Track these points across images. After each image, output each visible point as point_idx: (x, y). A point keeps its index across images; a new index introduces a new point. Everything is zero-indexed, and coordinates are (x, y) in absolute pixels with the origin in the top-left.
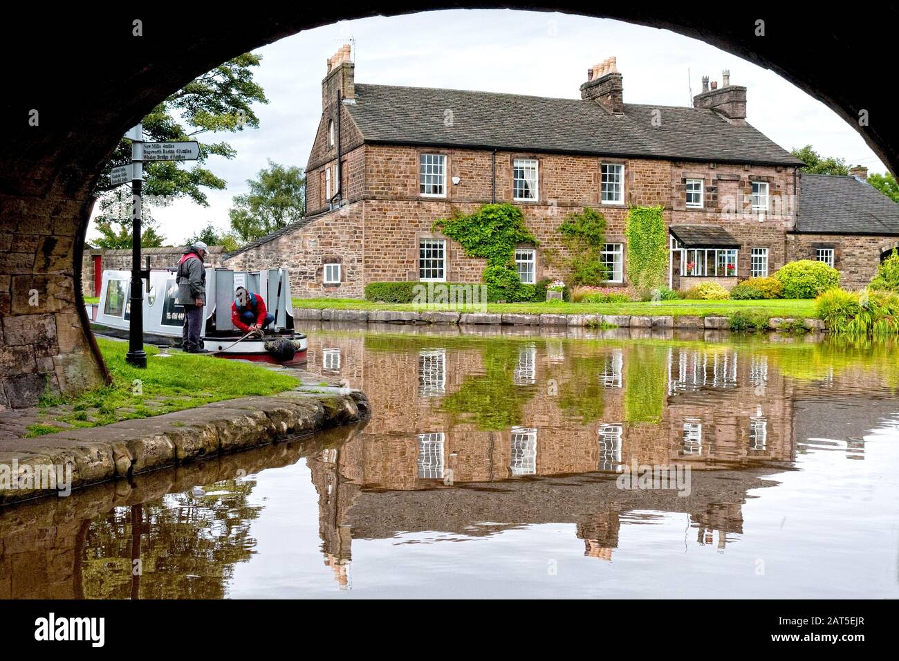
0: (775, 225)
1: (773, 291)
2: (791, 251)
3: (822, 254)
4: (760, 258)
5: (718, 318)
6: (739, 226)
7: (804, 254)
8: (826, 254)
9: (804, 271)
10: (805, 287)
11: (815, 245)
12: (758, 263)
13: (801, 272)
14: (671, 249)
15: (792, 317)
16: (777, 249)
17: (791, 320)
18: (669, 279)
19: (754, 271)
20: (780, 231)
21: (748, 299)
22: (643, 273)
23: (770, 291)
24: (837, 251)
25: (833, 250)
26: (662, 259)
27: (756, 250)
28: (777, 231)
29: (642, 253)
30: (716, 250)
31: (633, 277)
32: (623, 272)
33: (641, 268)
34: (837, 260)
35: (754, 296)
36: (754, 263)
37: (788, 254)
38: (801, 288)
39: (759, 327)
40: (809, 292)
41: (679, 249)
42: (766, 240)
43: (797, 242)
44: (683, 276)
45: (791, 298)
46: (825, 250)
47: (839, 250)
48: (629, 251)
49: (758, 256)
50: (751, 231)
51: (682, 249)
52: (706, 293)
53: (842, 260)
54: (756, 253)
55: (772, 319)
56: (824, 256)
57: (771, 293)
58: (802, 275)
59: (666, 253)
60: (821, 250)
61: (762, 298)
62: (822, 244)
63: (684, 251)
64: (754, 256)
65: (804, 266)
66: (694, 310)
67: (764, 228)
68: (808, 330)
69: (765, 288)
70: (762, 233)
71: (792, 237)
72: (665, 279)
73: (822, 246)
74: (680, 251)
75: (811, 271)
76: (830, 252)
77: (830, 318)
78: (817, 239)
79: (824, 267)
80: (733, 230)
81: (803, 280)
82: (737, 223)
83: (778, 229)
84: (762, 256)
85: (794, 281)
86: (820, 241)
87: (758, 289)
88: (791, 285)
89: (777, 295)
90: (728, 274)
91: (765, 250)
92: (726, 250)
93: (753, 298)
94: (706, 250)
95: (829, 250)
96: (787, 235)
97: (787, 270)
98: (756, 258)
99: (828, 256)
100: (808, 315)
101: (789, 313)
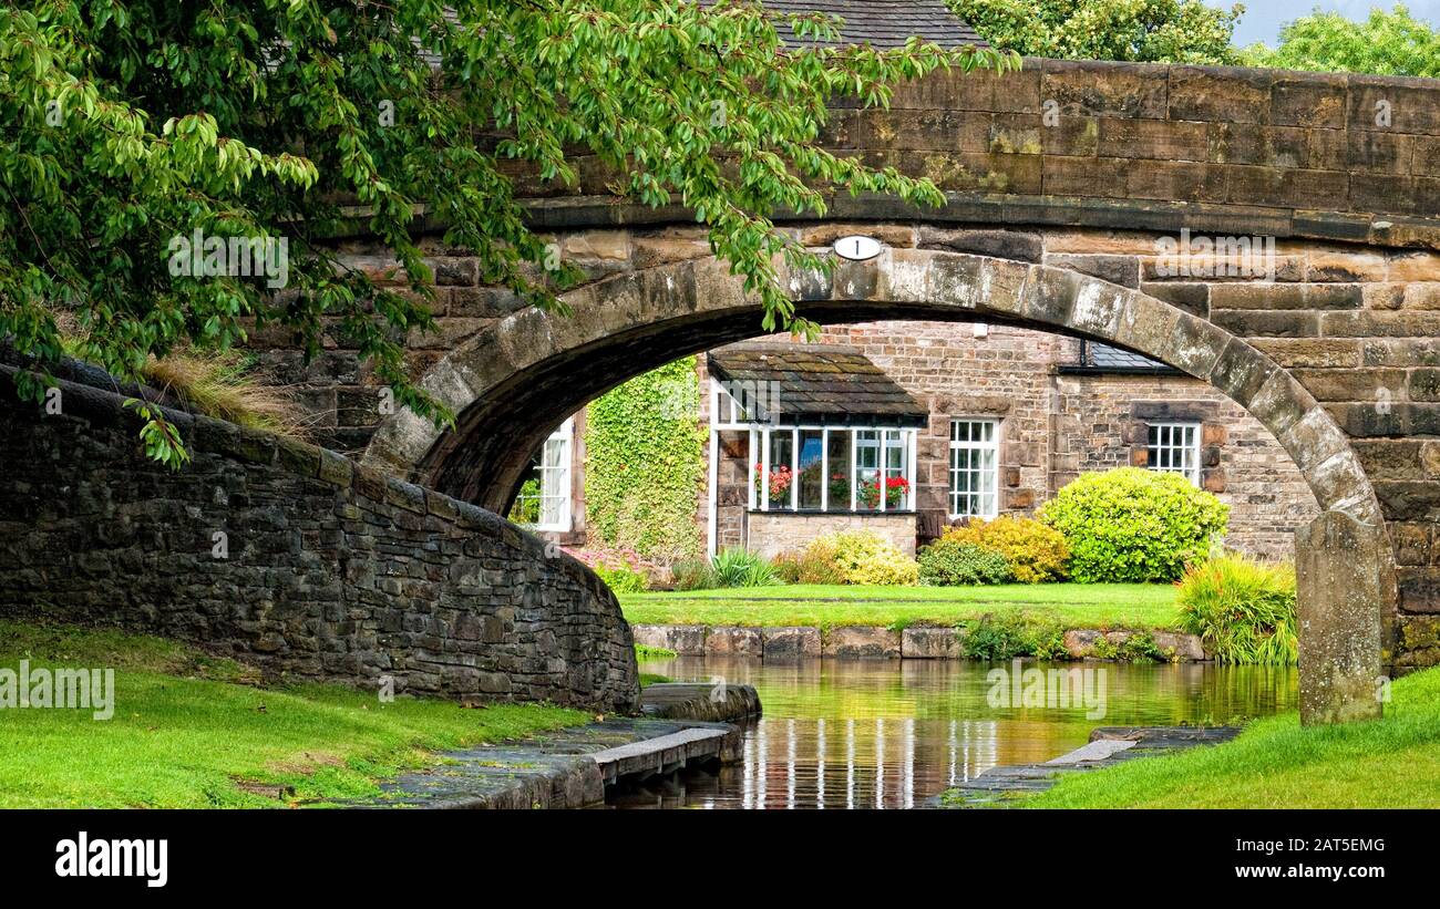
0: (1021, 345)
1: (1042, 560)
2: (1072, 430)
3: (1165, 440)
4: (975, 453)
5: (935, 631)
6: (914, 350)
7: (1110, 441)
8: (1177, 441)
9: (1129, 503)
10: (1130, 549)
11: (1142, 413)
12: (969, 470)
13: (1120, 503)
14: (714, 425)
15: (1121, 627)
16: (1028, 425)
17: (1121, 636)
18: (706, 519)
19: (956, 493)
20: (1037, 366)
21: (971, 582)
22: (632, 504)
23: (1032, 561)
24: (1210, 432)
25: (1198, 428)
26: (688, 457)
27: (964, 427)
28: (1028, 366)
29: (631, 439)
30: (854, 430)
31: (602, 515)
32: (573, 496)
33: (626, 483)
34: (1212, 460)
35: (990, 573)
36: (956, 470)
37: (1062, 441)
38: (1120, 551)
39: (1040, 653)
40: (1143, 564)
41: (744, 427)
42: (993, 394)
43: (1089, 403)
44: (758, 512)
45: (1090, 582)
46: (1172, 426)
47: (1214, 425)
48: (594, 432)
49: (970, 445)
50: (948, 366)
51: (751, 428)
52: (855, 566)
53: (1226, 458)
54: (964, 436)
55: (1073, 633)
56: (1171, 447)
57: (1036, 565)
58: (1122, 512)
59: (700, 436)
60: (1160, 426)
61: (1010, 580)
62: (1165, 406)
63: (760, 435)
64: (957, 445)
65: (1129, 486)
66: (870, 612)
67: (989, 354)
68: (1161, 661)
69: (1021, 551)
70: (981, 371)
71: (1075, 386)
72: (696, 519)
73: (1164, 411)
74: (748, 432)
75: (1149, 503)
76: (1190, 432)
77: (1215, 631)
78: (1150, 393)
79: (1178, 485)
80: (897, 361)
81: (1124, 530)
82: (908, 340)
83: (1031, 359)
84: (981, 445)
85: (1100, 531)
86: (1156, 398)
87: (1000, 554)
88: (1091, 542)
89: (1053, 571)
90: (889, 504)
91: (989, 426)
92: (884, 430)
93: (986, 581)
94: (826, 430)
95: (1184, 426)
96: (1059, 380)
97: (1080, 498)
98: (963, 453)
99: (1183, 446)
100: (1161, 624)
101: (1114, 619)
